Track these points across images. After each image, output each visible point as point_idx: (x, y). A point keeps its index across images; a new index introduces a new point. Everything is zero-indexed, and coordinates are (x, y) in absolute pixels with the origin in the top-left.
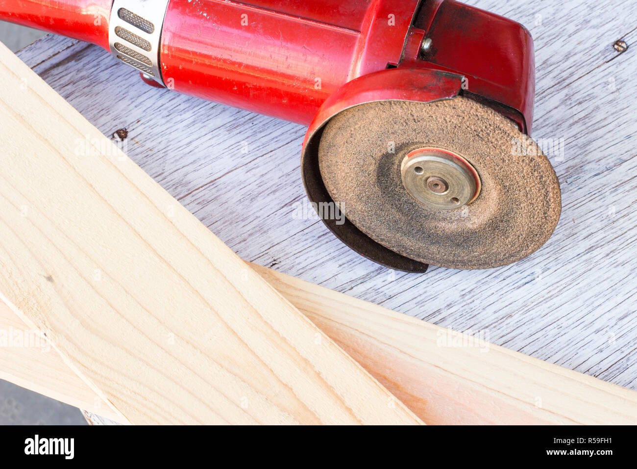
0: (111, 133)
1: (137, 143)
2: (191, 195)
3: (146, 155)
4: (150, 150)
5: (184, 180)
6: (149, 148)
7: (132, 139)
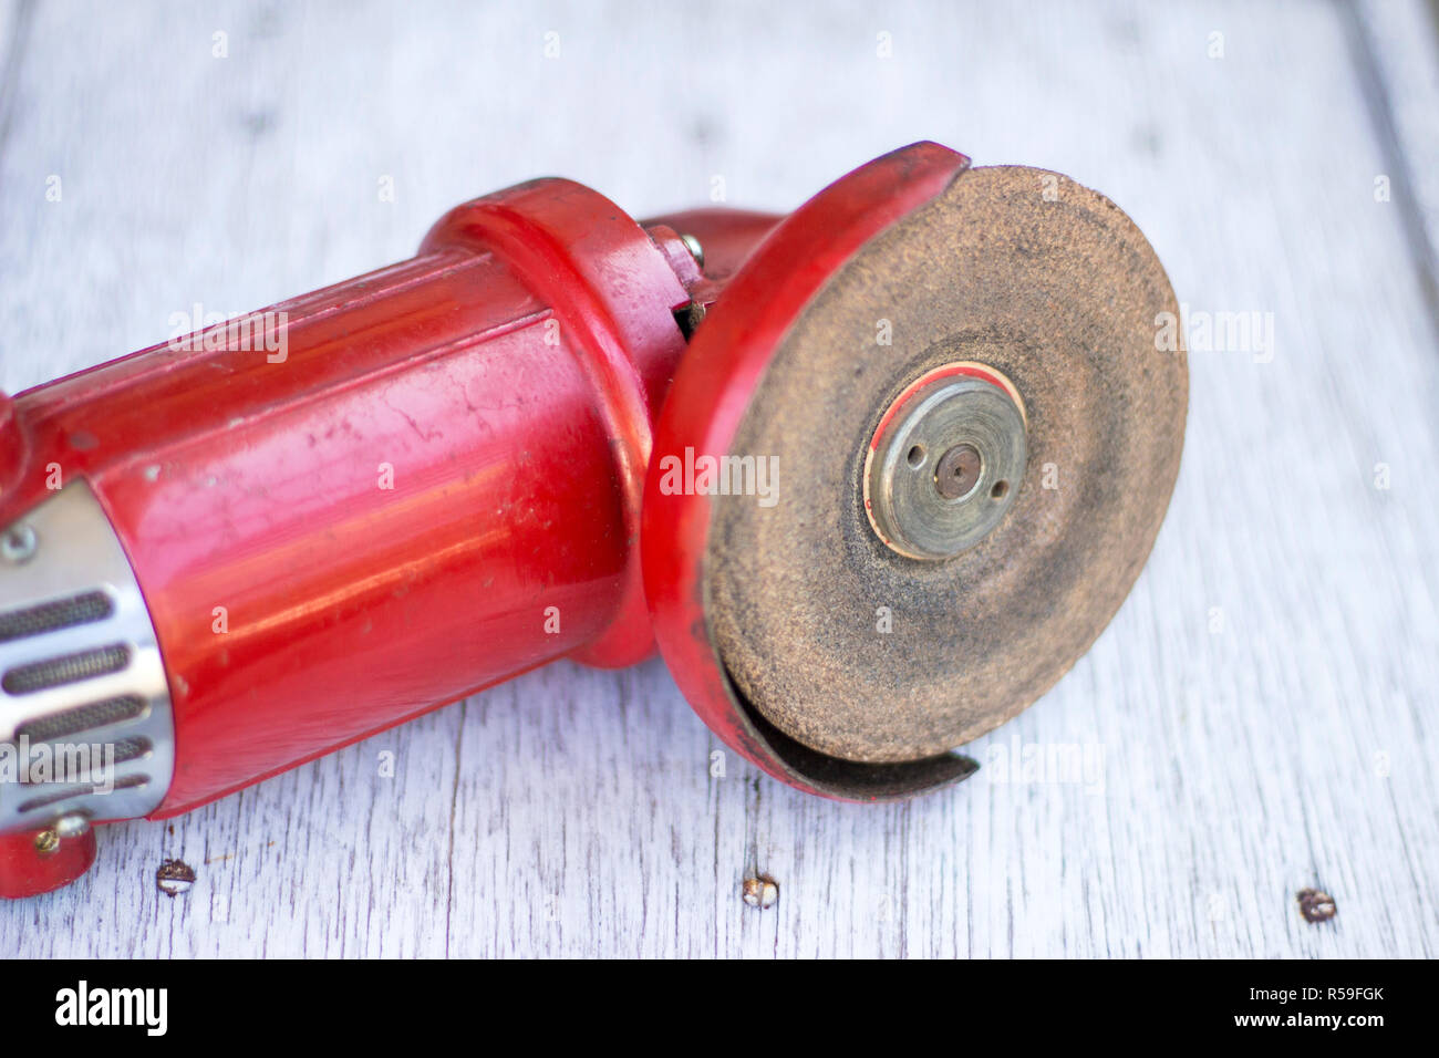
0: (152, 890)
1: (225, 858)
2: (456, 835)
3: (275, 858)
4: (268, 845)
5: (408, 825)
6: (261, 846)
7: (207, 862)
